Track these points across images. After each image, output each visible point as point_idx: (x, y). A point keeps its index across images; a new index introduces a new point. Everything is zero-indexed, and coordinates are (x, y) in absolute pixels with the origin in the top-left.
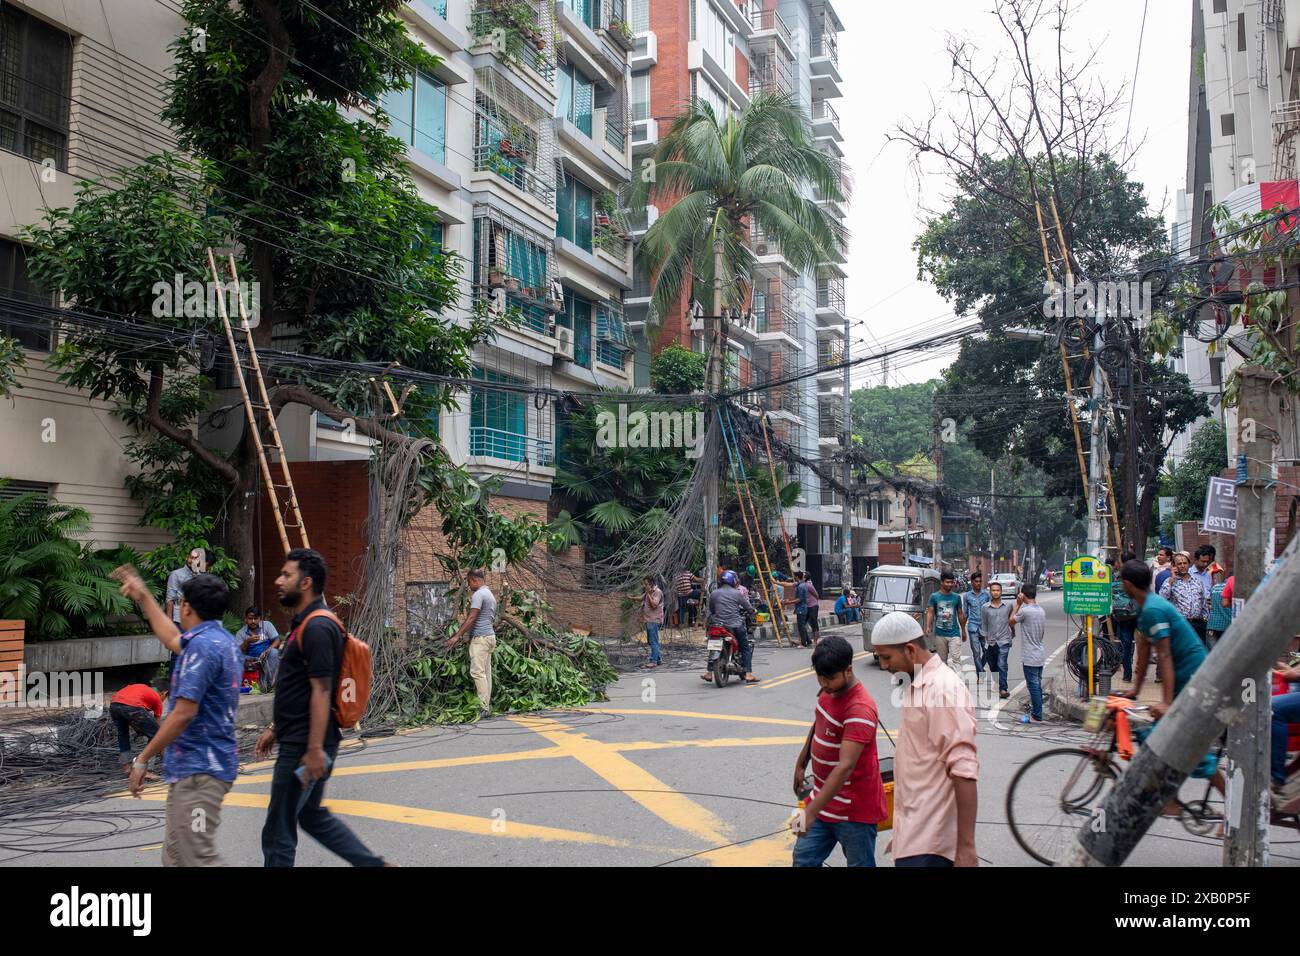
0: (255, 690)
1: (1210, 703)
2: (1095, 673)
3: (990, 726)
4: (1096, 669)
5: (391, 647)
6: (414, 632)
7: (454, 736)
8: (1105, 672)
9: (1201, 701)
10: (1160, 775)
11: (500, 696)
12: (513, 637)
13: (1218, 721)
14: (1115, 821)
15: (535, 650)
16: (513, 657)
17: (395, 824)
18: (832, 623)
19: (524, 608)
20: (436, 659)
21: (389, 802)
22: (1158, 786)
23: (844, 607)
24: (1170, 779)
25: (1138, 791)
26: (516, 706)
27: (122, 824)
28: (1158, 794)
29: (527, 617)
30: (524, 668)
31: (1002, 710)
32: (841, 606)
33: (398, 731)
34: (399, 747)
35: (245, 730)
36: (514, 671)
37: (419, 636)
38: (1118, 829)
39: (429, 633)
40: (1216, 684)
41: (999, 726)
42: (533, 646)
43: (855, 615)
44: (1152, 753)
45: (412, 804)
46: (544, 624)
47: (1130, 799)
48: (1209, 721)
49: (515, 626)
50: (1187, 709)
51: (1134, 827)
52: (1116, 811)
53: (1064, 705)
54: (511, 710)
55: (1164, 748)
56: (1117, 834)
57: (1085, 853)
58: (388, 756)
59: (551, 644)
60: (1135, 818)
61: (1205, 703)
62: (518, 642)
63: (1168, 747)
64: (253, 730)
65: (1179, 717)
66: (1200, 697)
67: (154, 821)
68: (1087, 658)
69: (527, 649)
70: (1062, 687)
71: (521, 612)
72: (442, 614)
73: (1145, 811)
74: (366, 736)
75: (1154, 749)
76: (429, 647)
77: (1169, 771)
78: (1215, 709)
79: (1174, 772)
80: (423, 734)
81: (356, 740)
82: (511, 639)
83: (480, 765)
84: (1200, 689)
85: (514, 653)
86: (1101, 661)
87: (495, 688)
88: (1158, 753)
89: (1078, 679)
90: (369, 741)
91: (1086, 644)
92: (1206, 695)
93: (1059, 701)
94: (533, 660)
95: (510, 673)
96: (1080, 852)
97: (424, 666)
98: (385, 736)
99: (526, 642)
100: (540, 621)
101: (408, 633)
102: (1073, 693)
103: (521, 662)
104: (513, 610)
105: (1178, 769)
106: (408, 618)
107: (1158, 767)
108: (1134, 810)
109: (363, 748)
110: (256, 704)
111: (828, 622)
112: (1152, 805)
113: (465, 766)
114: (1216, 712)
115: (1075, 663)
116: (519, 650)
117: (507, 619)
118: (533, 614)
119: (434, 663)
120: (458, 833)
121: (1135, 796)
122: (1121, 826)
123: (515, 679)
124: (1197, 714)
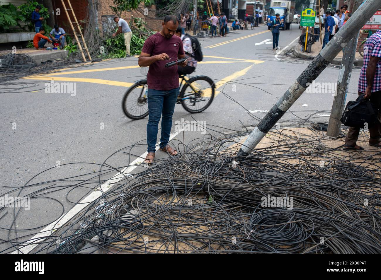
0: (58, 49)
1: (340, 41)
2: (307, 44)
3: (275, 59)
4: (308, 43)
5: (98, 35)
6: (105, 31)
7: (119, 61)
8: (310, 44)
9: (337, 41)
10: (322, 62)
11: (132, 50)
12: (135, 32)
13: (341, 46)
14: (308, 75)
15: (142, 36)
16: (135, 38)
17: (104, 85)
18: (231, 30)
19: (138, 24)
20: (112, 39)
21: (102, 79)
22: (321, 65)
23: (235, 25)
24: (325, 63)
25: (315, 67)
26: (137, 53)
27: (25, 86)
28: (321, 68)
29: (139, 26)
30: (139, 42)
31: (279, 55)
32: (234, 24)
33: (103, 60)
34: (103, 64)
35: (57, 60)
36: (136, 42)
37: (107, 32)
38: (308, 77)
39: (109, 31)
40: (342, 36)
41: (278, 59)
42: (141, 35)
43: (238, 27)
44: (321, 56)
45: (108, 79)
46: (144, 29)
47: (313, 69)
48: (338, 46)
49: (136, 29)
50: (332, 43)
51: (313, 77)
52: (308, 72)
53: (297, 53)
54: (136, 54)
55: (324, 54)
56: (308, 79)
57: (298, 84)
58: (101, 67)
59: (147, 35)
60: (314, 74)
61: (338, 41)
62: (137, 34)
63: (325, 54)
64: (60, 60)
65: (330, 46)
66: (337, 40)
67: (34, 85)
68: (305, 39)
69: (140, 36)
70: (297, 48)
71: (137, 25)
72: (113, 26)
73: (316, 72)
74: (93, 61)
75: (321, 55)
76: (110, 35)
77: (325, 61)
78: (341, 43)
79: (326, 61)
80: (110, 61)
81: (90, 63)
82: (135, 33)
83: (127, 69)
84: (337, 37)
85: (136, 37)
86: (309, 40)
87: (131, 47)
88: (322, 56)
89: (302, 46)
90: (95, 63)
91: (306, 35)
92: (339, 39)
93: (296, 52)
94: (142, 39)
95: (135, 43)
96: (297, 84)
97: (109, 41)
98: (99, 61)
99: (139, 34)
100: (143, 27)
101: (103, 32)
102: (300, 50)
103: (138, 40)
104: (135, 24)
105: (327, 60)
106: (103, 27)
107: (322, 60)
108: (313, 72)
109: (93, 65)
110: (60, 53)
111: (230, 29)
112: (319, 70)
113: (123, 69)
114: (341, 44)
115: (302, 41)
116: (137, 36)
117: (133, 27)
118: (141, 25)
119: (111, 40)
120: (122, 87)
121: (314, 68)
122: (309, 77)
123: (136, 45)
124: (335, 44)
